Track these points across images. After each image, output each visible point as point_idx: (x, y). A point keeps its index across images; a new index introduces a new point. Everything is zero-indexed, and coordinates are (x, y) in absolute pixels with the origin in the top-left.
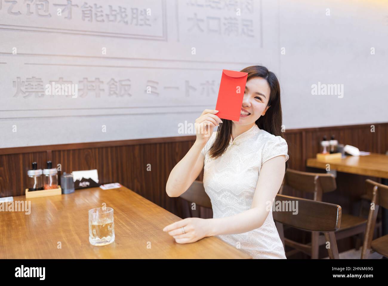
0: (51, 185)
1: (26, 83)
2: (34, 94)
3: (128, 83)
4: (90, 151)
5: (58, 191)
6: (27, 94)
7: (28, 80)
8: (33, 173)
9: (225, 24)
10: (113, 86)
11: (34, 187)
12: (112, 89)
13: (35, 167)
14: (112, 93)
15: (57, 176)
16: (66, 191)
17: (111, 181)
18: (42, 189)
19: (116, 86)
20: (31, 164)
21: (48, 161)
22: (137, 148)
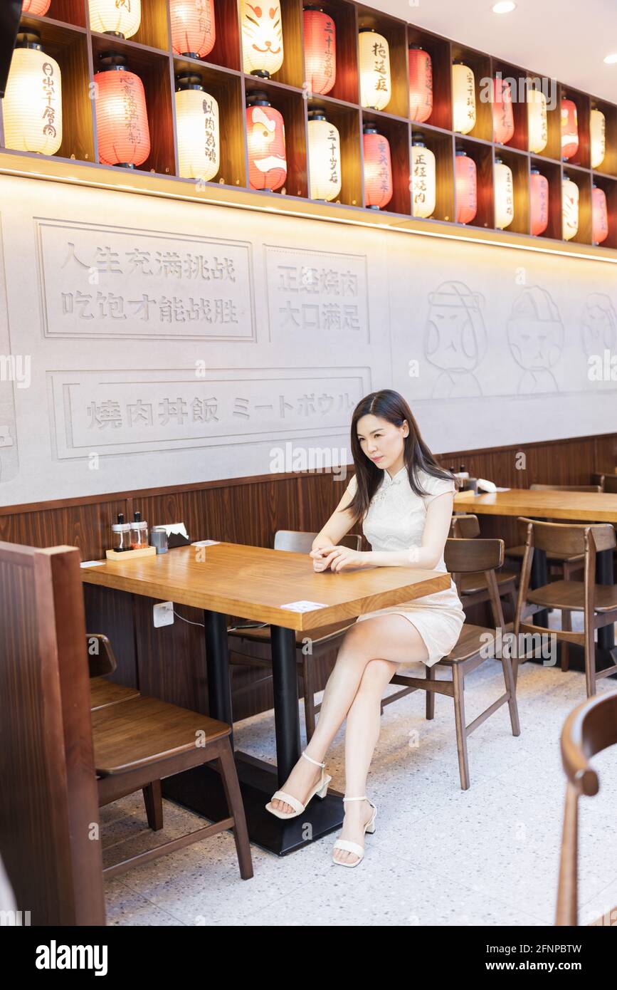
0: (139, 542)
1: (102, 410)
2: (110, 422)
3: (214, 402)
4: (173, 497)
5: (153, 549)
6: (103, 423)
7: (104, 405)
8: (119, 528)
9: (324, 313)
10: (197, 408)
11: (121, 547)
12: (196, 412)
13: (121, 520)
14: (196, 416)
15: (147, 531)
16: (160, 550)
17: (198, 539)
18: (132, 548)
19: (201, 407)
20: (116, 517)
21: (136, 511)
22: (226, 491)
